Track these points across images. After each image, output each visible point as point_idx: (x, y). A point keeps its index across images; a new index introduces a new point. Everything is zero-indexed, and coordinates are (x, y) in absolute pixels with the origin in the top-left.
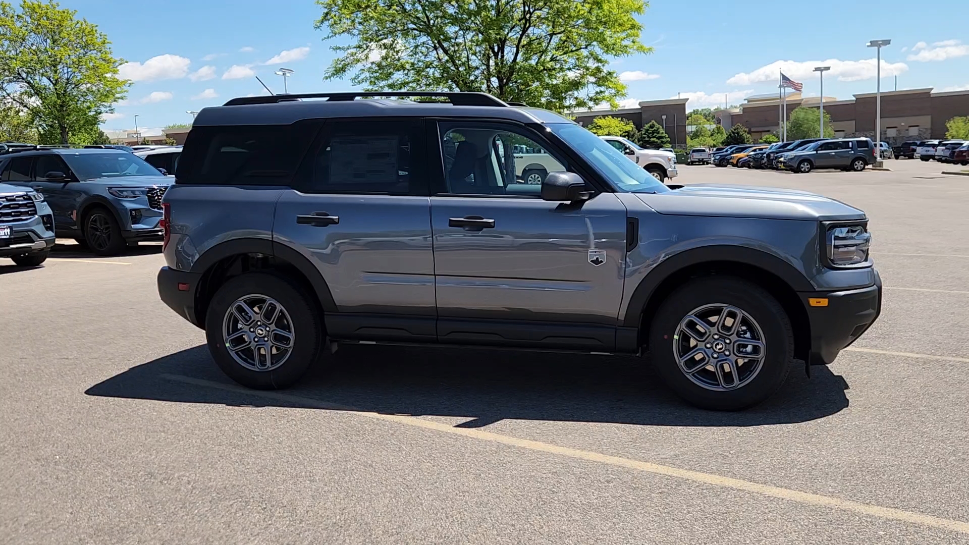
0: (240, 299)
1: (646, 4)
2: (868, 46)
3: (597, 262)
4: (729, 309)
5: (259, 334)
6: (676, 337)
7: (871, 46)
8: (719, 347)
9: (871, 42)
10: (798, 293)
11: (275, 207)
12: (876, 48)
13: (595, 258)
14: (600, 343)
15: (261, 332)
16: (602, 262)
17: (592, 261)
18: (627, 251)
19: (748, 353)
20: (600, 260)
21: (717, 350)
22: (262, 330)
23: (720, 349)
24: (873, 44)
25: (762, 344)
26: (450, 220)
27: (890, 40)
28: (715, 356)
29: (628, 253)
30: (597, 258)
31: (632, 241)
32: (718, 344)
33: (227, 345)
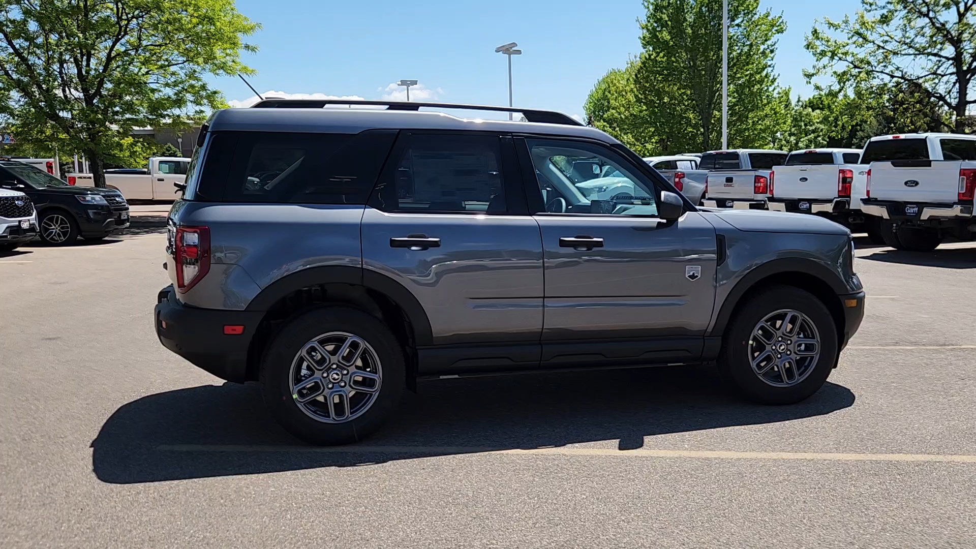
0: (313, 340)
1: (259, 25)
2: (399, 85)
3: (693, 277)
4: (793, 314)
5: (334, 379)
6: (751, 342)
7: (402, 85)
8: (782, 348)
9: (401, 81)
10: (840, 296)
11: (361, 229)
12: (406, 87)
13: (691, 274)
14: (690, 354)
15: (336, 377)
16: (697, 276)
17: (689, 276)
18: (717, 266)
19: (802, 351)
20: (695, 275)
21: (780, 351)
22: (337, 374)
23: (782, 350)
24: (403, 83)
25: (816, 341)
26: (560, 240)
27: (417, 81)
28: (779, 356)
29: (719, 267)
30: (694, 273)
31: (721, 257)
32: (781, 345)
33: (295, 396)
